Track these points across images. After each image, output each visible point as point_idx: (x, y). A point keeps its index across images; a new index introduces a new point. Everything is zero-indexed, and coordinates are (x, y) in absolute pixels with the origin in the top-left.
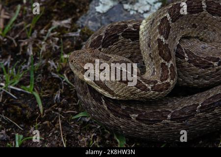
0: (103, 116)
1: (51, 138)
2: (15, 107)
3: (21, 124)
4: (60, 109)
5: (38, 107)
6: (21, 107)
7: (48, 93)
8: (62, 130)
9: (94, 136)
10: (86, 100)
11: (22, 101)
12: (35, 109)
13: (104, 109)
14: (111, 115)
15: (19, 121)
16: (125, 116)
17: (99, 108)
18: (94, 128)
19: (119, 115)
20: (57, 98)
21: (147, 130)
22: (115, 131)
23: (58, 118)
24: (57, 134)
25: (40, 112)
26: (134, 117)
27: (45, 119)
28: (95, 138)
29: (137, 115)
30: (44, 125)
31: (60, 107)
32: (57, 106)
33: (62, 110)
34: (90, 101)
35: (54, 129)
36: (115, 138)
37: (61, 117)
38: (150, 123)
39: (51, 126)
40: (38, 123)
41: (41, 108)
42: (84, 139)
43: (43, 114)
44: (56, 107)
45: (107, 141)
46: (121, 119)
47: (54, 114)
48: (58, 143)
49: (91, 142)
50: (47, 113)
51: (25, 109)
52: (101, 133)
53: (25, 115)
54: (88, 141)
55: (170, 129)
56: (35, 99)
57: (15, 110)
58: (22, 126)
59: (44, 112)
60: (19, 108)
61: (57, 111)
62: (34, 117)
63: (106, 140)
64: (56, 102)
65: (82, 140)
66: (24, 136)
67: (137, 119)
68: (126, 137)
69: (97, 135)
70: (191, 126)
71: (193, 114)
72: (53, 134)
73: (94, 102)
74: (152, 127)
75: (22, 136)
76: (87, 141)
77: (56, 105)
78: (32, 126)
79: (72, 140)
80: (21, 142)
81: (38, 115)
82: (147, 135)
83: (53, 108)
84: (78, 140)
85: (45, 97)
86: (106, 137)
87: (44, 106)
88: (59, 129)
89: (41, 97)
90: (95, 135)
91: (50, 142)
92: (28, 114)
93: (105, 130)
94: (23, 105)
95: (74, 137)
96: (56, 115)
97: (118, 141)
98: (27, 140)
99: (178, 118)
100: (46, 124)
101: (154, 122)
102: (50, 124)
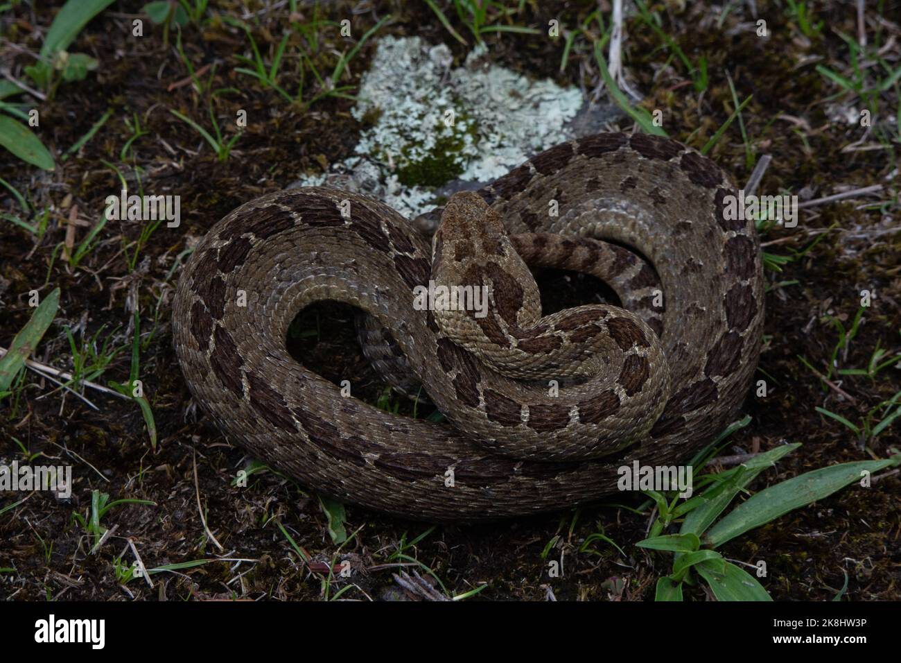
1: (174, 504)
2: (94, 428)
3: (106, 468)
4: (196, 438)
5: (147, 433)
6: (107, 429)
7: (169, 400)
8: (200, 487)
9: (272, 503)
11: (111, 416)
12: (140, 436)
13: (302, 442)
14: (320, 455)
15: (101, 460)
16: (351, 455)
17: (291, 443)
18: (275, 483)
19: (337, 454)
20: (190, 413)
21: (399, 492)
23: (190, 459)
24: (187, 495)
25: (149, 443)
26: (370, 460)
27: (163, 459)
28: (273, 506)
29: (377, 456)
30: (157, 472)
31: (197, 434)
32: (191, 431)
33: (201, 440)
35: (180, 483)
36: (322, 507)
37: (197, 456)
38: (405, 476)
39: (173, 476)
40: (144, 468)
41: (153, 433)
42: (248, 508)
43: (158, 448)
44: (187, 433)
45: (302, 516)
46: (341, 464)
47: (182, 447)
48: (188, 515)
49: (265, 517)
50: (165, 447)
51: (117, 433)
52: (288, 497)
53: (115, 450)
54: (259, 514)
55: (451, 500)
56: (140, 414)
57: (94, 435)
58: (108, 472)
59: (158, 442)
60: (101, 432)
61: (190, 441)
62: (134, 454)
63: (299, 512)
64: (189, 422)
65: (244, 511)
66: (113, 497)
67: (377, 463)
68: (346, 507)
69: (280, 500)
70: (497, 500)
72: (179, 494)
73: (279, 433)
74: (411, 487)
75: (106, 497)
76: (256, 512)
77: (186, 428)
78: (132, 475)
79: (220, 510)
80: (104, 510)
81: (144, 449)
82: (399, 506)
83: (180, 435)
84: (234, 510)
85: (163, 410)
86: (300, 506)
87: (159, 429)
88: (192, 484)
89: (153, 409)
90: (275, 499)
91: (170, 514)
92: (122, 444)
93: (299, 491)
94: (112, 426)
95: (226, 503)
96: (187, 450)
97: (328, 514)
98: (119, 505)
99: (470, 478)
100: (164, 472)
101: (417, 476)
102: (171, 472)
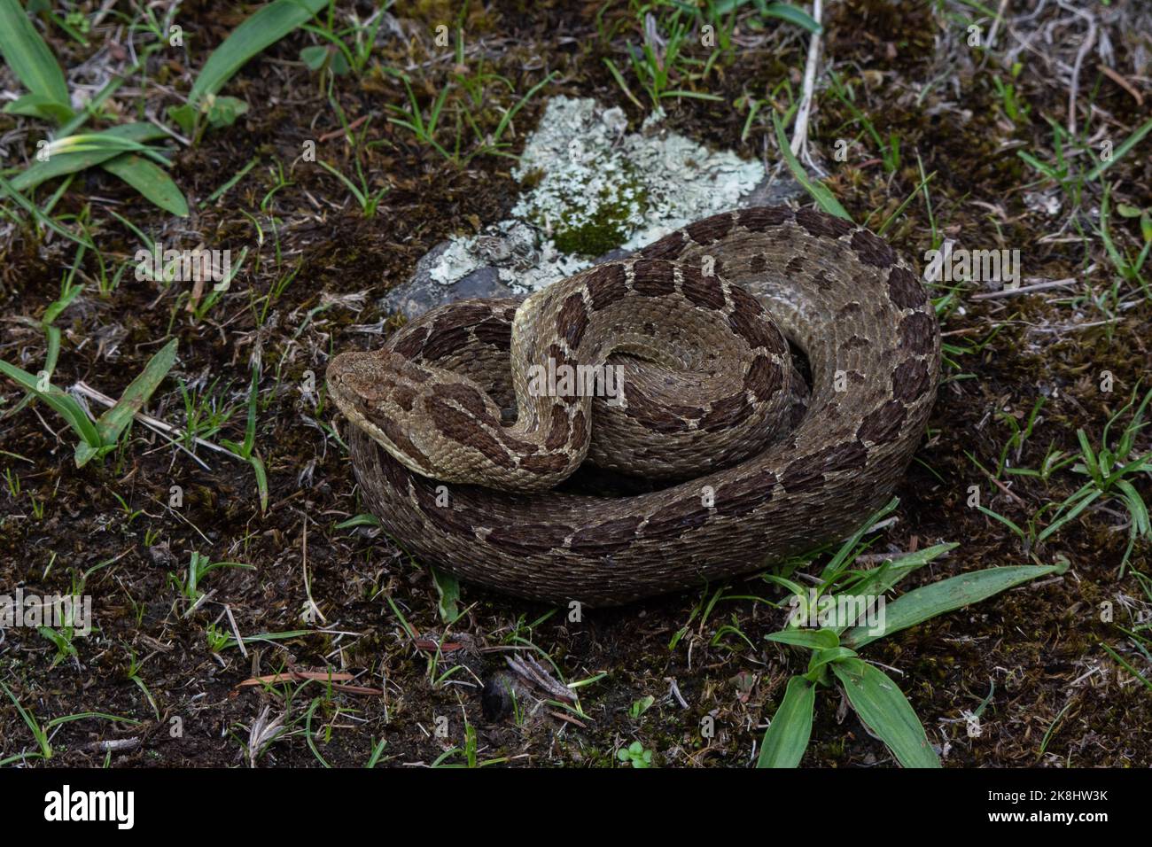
0: (407, 524)
1: (278, 572)
2: (202, 488)
3: (212, 531)
4: (309, 504)
5: (257, 496)
6: (216, 489)
7: (286, 462)
8: (309, 554)
9: (382, 576)
10: (369, 481)
11: (224, 477)
12: (250, 499)
13: (411, 508)
14: (427, 524)
15: (207, 522)
16: (461, 529)
17: (400, 504)
18: (387, 555)
19: (446, 526)
20: (306, 477)
21: (511, 568)
22: (434, 564)
23: (300, 525)
24: (293, 562)
25: (259, 506)
26: (481, 534)
27: (271, 523)
28: (384, 579)
29: (489, 531)
30: (265, 538)
31: (311, 499)
32: (304, 497)
33: (315, 506)
34: (379, 485)
35: (287, 550)
36: (435, 584)
37: (309, 523)
38: (519, 551)
39: (281, 541)
40: (251, 531)
41: (264, 496)
42: (356, 580)
43: (267, 512)
44: (300, 497)
45: (414, 591)
46: (449, 537)
47: (293, 513)
48: (293, 583)
49: (374, 590)
50: (276, 511)
51: (227, 495)
52: (400, 571)
53: (222, 512)
54: (368, 586)
55: (569, 573)
56: (254, 476)
57: (201, 495)
58: (212, 535)
59: (269, 505)
60: (208, 491)
61: (302, 507)
62: (243, 515)
63: (411, 586)
64: (304, 486)
65: (350, 583)
66: (213, 560)
67: (489, 539)
68: (462, 585)
69: (392, 573)
70: (619, 569)
71: (626, 539)
72: (285, 561)
73: (389, 489)
74: (525, 563)
75: (206, 559)
76: (365, 584)
77: (300, 493)
78: (238, 539)
79: (328, 580)
80: (203, 571)
81: (253, 512)
82: (510, 582)
83: (292, 500)
84: (342, 581)
85: (277, 473)
86: (413, 579)
87: (272, 493)
88: (300, 552)
89: (267, 472)
90: (386, 571)
91: (274, 581)
92: (231, 509)
93: (413, 564)
94: (223, 488)
95: (334, 574)
96: (299, 516)
97: (441, 591)
98: (220, 568)
99: (590, 548)
100: (272, 537)
101: (531, 550)
102: (279, 538)
